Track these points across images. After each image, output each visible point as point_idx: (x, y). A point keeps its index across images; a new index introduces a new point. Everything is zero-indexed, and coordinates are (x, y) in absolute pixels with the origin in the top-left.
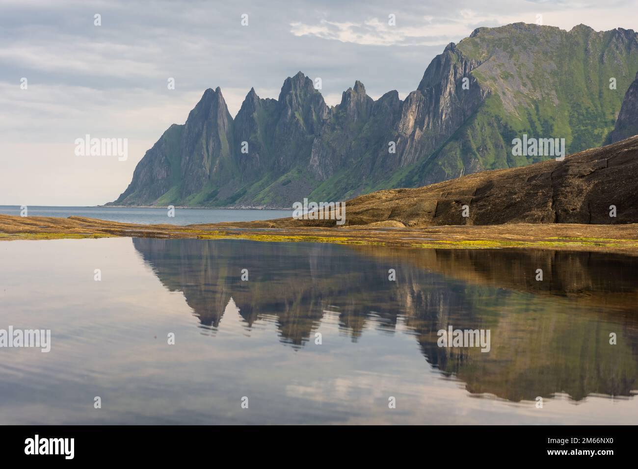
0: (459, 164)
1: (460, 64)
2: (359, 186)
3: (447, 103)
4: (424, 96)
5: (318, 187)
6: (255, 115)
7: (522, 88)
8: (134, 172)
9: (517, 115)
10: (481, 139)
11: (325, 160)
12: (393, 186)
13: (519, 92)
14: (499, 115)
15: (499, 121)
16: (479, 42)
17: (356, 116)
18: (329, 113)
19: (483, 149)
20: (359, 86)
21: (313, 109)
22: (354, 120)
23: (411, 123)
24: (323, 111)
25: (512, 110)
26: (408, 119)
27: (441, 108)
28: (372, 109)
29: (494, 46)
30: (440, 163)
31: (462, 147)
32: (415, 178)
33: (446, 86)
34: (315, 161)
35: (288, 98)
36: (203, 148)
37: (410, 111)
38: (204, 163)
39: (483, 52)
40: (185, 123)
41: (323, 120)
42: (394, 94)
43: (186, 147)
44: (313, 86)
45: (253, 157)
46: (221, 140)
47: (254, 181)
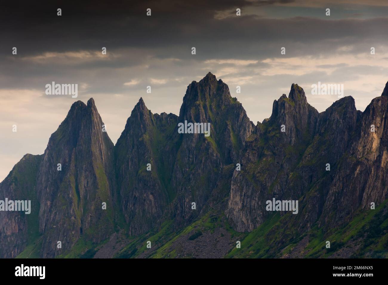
2: (302, 238)
5: (242, 241)
6: (146, 137)
11: (250, 201)
12: (352, 237)
17: (293, 135)
18: (254, 132)
20: (296, 92)
21: (230, 127)
22: (291, 141)
23: (376, 144)
24: (245, 130)
26: (370, 139)
28: (317, 124)
34: (236, 203)
35: (193, 110)
36: (71, 188)
38: (73, 211)
40: (43, 153)
41: (246, 142)
42: (349, 101)
43: (46, 187)
44: (229, 93)
45: (145, 200)
46: (97, 176)
47: (148, 235)
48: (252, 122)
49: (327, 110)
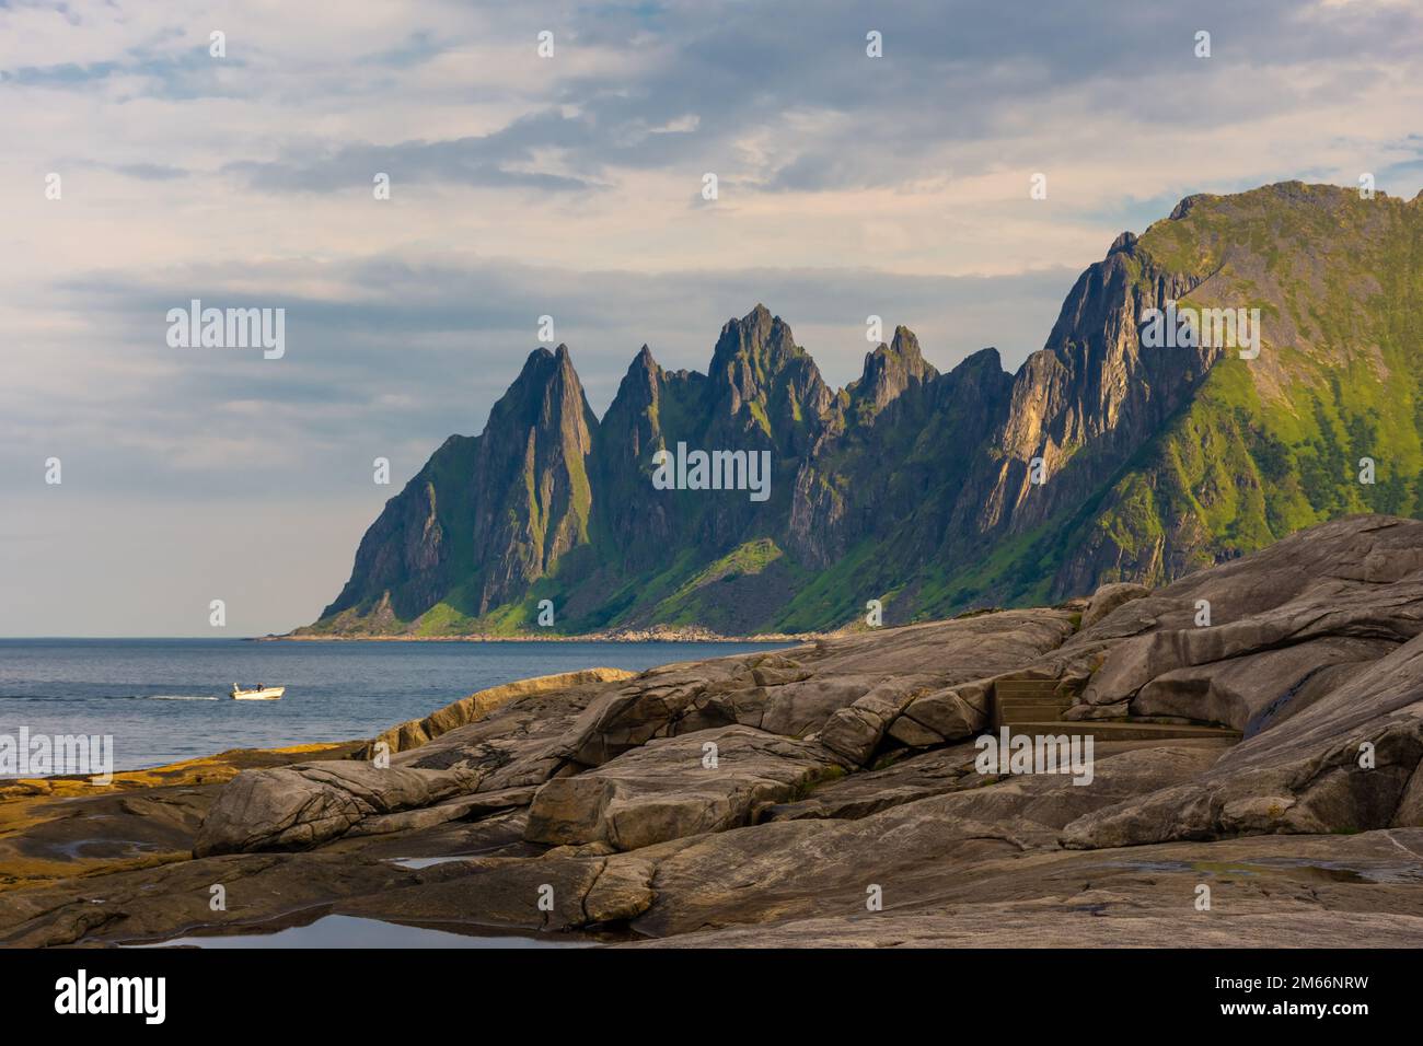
0: (1149, 524)
1: (1149, 285)
3: (1119, 381)
4: (1065, 362)
5: (810, 584)
6: (652, 411)
7: (1299, 340)
8: (358, 552)
9: (1289, 406)
10: (1202, 465)
11: (825, 518)
12: (993, 581)
13: (1292, 348)
14: (1246, 406)
15: (1246, 421)
16: (1193, 230)
17: (898, 411)
18: (834, 405)
19: (1208, 488)
20: (903, 339)
21: (792, 396)
22: (893, 421)
23: (1034, 429)
24: (818, 400)
25: (1277, 393)
26: (1025, 420)
27: (1104, 391)
28: (938, 393)
29: (1229, 240)
30: (1105, 524)
31: (1158, 483)
32: (1047, 560)
33: (1116, 338)
34: (802, 523)
35: (731, 369)
36: (527, 492)
37: (1029, 399)
38: (531, 530)
39: (1202, 255)
40: (480, 433)
41: (820, 422)
42: (990, 357)
43: (485, 491)
44: (791, 339)
45: (649, 515)
46: (570, 472)
47: (654, 572)
48: (828, 388)
49: (954, 370)
